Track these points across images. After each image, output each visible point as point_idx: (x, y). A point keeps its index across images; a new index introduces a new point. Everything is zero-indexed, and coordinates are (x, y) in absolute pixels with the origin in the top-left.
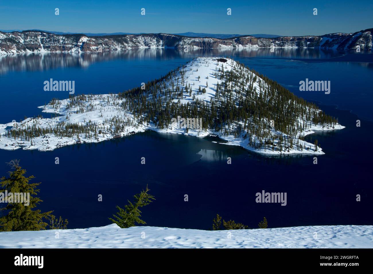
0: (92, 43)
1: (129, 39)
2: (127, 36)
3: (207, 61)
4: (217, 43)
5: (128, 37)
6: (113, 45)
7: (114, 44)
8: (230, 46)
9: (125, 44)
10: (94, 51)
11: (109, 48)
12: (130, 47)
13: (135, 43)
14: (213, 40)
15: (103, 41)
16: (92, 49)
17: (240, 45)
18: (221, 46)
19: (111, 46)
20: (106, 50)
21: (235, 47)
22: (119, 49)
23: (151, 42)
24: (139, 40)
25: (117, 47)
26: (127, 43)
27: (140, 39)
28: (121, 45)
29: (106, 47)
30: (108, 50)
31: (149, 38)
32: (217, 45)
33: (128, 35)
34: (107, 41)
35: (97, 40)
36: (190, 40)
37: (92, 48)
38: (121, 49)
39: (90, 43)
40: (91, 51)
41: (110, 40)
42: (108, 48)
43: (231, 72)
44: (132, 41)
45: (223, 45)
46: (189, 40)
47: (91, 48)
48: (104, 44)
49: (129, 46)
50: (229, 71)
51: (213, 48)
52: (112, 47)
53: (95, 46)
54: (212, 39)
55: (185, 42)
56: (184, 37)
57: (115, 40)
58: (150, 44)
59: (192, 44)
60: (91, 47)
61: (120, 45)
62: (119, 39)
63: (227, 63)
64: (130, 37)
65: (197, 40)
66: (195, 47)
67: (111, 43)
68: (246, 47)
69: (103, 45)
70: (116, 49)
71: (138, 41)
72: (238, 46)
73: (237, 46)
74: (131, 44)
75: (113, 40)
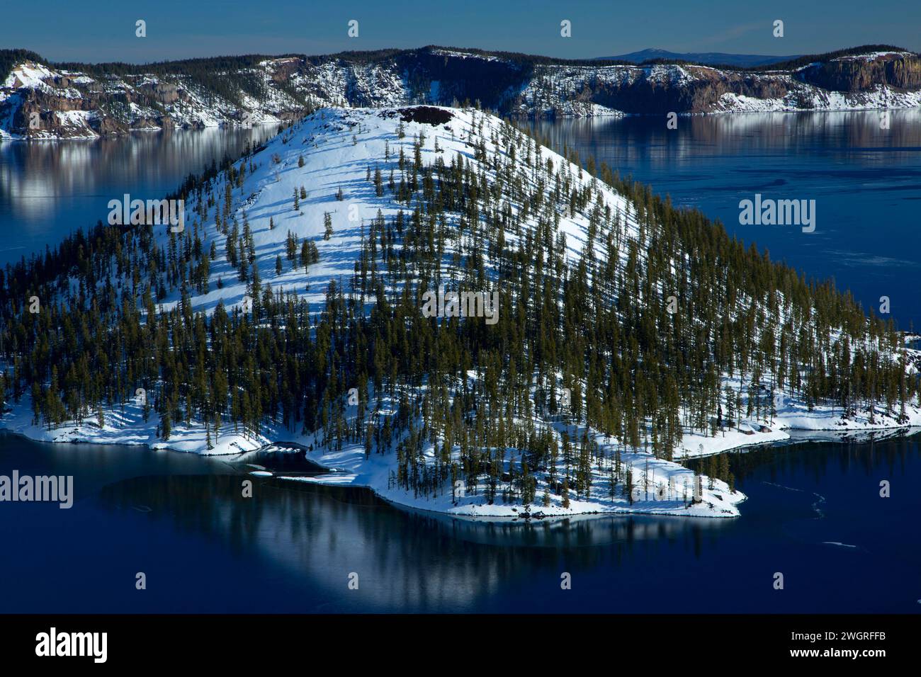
0: (68, 95)
1: (267, 78)
2: (264, 63)
3: (354, 120)
4: (709, 88)
5: (268, 69)
6: (181, 107)
7: (190, 102)
8: (778, 104)
9: (247, 99)
10: (76, 133)
11: (159, 118)
12: (275, 114)
13: (299, 97)
14: (691, 73)
15: (134, 86)
16: (63, 123)
17: (835, 98)
18: (733, 103)
19: (172, 110)
20: (147, 129)
21: (809, 105)
22: (212, 126)
23: (384, 91)
24: (323, 84)
25: (203, 115)
26: (258, 93)
27: (329, 78)
28: (223, 107)
29: (147, 113)
30: (157, 129)
31: (374, 72)
32: (712, 101)
33: (267, 58)
34: (154, 86)
35: (102, 80)
36: (572, 75)
37: (69, 120)
38: (223, 126)
39: (57, 92)
40: (61, 132)
41: (169, 80)
42: (159, 122)
43: (456, 170)
44: (283, 85)
45: (742, 97)
46: (568, 75)
47: (59, 119)
48: (137, 101)
49: (267, 112)
50: (448, 164)
51: (689, 115)
52: (177, 113)
53: (83, 108)
54: (687, 69)
55: (547, 87)
56: (546, 60)
57: (192, 81)
58: (375, 98)
59: (583, 97)
60: (60, 115)
61: (220, 105)
62: (216, 77)
63: (447, 128)
64: (278, 67)
65: (609, 76)
66: (596, 108)
67: (175, 95)
68: (863, 102)
69: (133, 106)
70: (200, 126)
71: (318, 86)
72: (822, 99)
73: (816, 100)
74: (276, 99)
75: (186, 80)
